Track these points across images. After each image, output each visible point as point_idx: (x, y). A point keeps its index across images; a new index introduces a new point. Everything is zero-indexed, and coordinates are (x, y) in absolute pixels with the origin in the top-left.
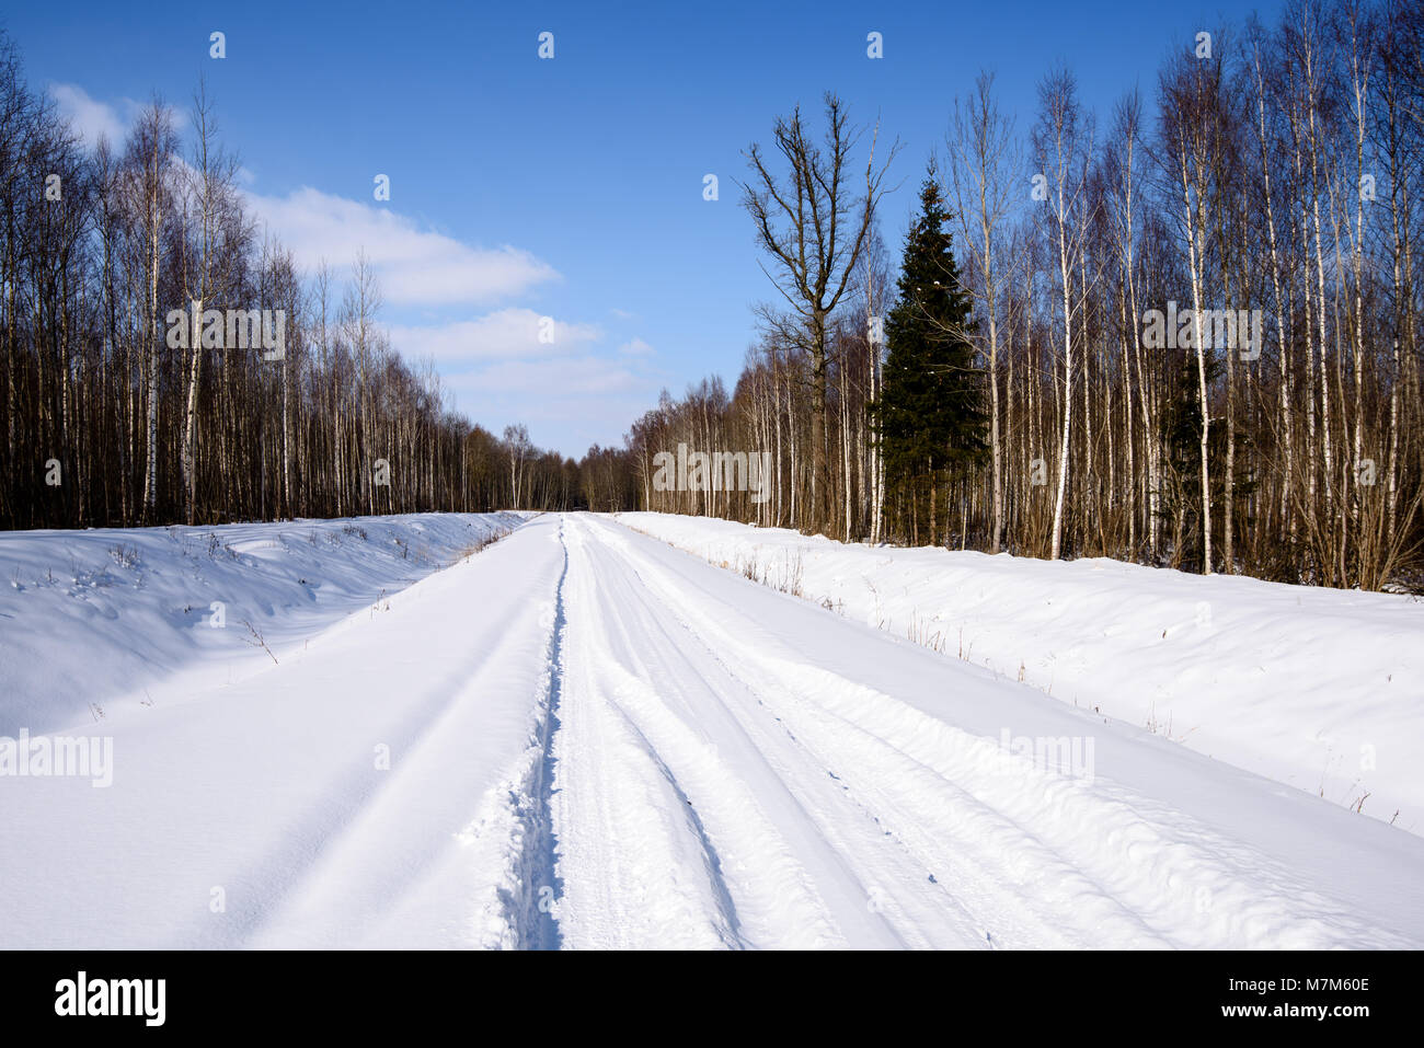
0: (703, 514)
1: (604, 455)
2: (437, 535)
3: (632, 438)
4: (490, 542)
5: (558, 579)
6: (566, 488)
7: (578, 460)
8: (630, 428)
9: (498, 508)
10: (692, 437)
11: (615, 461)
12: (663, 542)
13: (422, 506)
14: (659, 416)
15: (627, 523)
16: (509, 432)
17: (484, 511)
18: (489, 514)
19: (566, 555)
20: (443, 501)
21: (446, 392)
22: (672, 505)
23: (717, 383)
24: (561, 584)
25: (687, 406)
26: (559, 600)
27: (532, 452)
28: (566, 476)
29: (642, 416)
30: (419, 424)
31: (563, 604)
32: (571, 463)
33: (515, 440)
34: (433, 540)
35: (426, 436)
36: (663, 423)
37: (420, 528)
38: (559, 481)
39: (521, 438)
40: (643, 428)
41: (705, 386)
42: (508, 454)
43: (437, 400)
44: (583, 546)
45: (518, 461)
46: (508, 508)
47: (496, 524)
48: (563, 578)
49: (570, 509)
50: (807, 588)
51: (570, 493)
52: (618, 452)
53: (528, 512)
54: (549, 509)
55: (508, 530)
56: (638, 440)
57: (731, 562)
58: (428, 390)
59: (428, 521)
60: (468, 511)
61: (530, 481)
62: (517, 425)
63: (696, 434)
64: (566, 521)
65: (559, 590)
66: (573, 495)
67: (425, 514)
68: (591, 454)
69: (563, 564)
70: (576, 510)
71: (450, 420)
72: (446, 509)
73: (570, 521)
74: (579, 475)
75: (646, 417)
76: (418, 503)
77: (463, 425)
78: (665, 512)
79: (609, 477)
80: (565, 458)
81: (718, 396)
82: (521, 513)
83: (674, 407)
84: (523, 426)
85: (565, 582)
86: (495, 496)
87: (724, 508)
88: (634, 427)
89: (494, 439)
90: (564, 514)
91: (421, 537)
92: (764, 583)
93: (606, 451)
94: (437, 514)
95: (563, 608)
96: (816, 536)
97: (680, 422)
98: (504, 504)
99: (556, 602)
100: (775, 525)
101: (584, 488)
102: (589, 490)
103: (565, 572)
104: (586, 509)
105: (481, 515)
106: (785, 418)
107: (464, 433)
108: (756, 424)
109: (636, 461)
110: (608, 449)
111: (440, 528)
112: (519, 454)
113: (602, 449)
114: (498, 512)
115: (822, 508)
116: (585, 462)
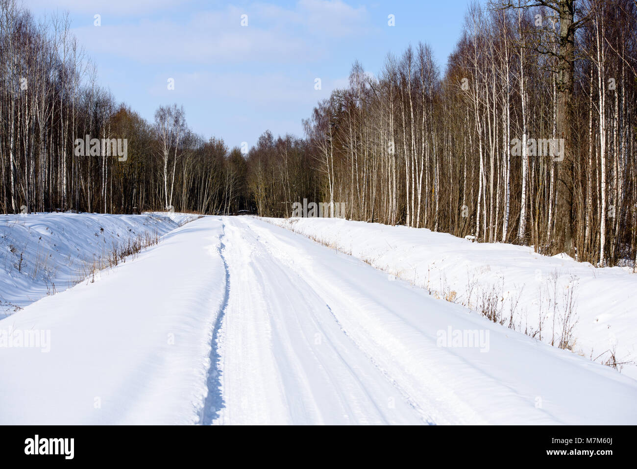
0: (403, 222)
1: (277, 146)
2: (66, 242)
3: (313, 124)
4: (129, 253)
5: (212, 318)
6: (229, 185)
7: (245, 151)
8: (312, 112)
9: (146, 209)
10: (391, 122)
11: (292, 153)
12: (358, 259)
13: (51, 204)
14: (349, 97)
15: (308, 232)
16: (162, 115)
17: (128, 212)
18: (134, 216)
19: (228, 276)
20: (77, 197)
21: (85, 62)
22: (363, 210)
23: (425, 53)
24: (217, 325)
25: (385, 84)
26: (214, 356)
27: (188, 140)
28: (231, 171)
29: (328, 98)
30: (49, 101)
31: (221, 365)
32: (237, 154)
33: (169, 125)
34: (59, 248)
35: (57, 116)
36: (353, 105)
37: (43, 231)
38: (221, 177)
39: (177, 121)
40: (328, 112)
41: (409, 58)
42: (158, 143)
43: (73, 73)
44: (251, 264)
45: (172, 150)
46: (158, 208)
47: (142, 229)
48: (221, 314)
49: (233, 212)
50: (582, 339)
51: (235, 192)
52: (296, 143)
53: (183, 214)
54: (208, 212)
55: (153, 236)
56: (322, 126)
57: (462, 295)
58: (63, 56)
59: (55, 223)
60: (109, 212)
61: (186, 176)
62: (172, 107)
63: (397, 119)
64: (229, 227)
65: (215, 337)
66: (238, 194)
67: (54, 213)
68: (261, 144)
69: (223, 291)
70: (242, 213)
71: (89, 96)
72: (80, 208)
73: (235, 228)
74: (246, 170)
75: (332, 99)
76: (46, 200)
77: (102, 104)
78: (354, 218)
79: (283, 173)
80: (229, 147)
81: (427, 70)
82: (173, 215)
83: (368, 86)
84: (179, 107)
85: (224, 321)
86: (143, 194)
87: (431, 217)
88: (316, 111)
89: (142, 123)
90: (226, 219)
91: (43, 243)
92: (510, 327)
93: (280, 140)
94: (70, 214)
95: (219, 372)
96: (559, 256)
97: (376, 103)
98: (154, 203)
99: (207, 363)
100: (499, 239)
101: (252, 186)
102: (258, 189)
103: (224, 305)
104: (254, 212)
105: (124, 217)
106: (515, 99)
107: (106, 114)
108: (477, 107)
109: (318, 152)
110: (283, 138)
111: (72, 234)
112: (173, 141)
113: (275, 138)
114: (146, 214)
115: (566, 219)
116: (253, 154)
